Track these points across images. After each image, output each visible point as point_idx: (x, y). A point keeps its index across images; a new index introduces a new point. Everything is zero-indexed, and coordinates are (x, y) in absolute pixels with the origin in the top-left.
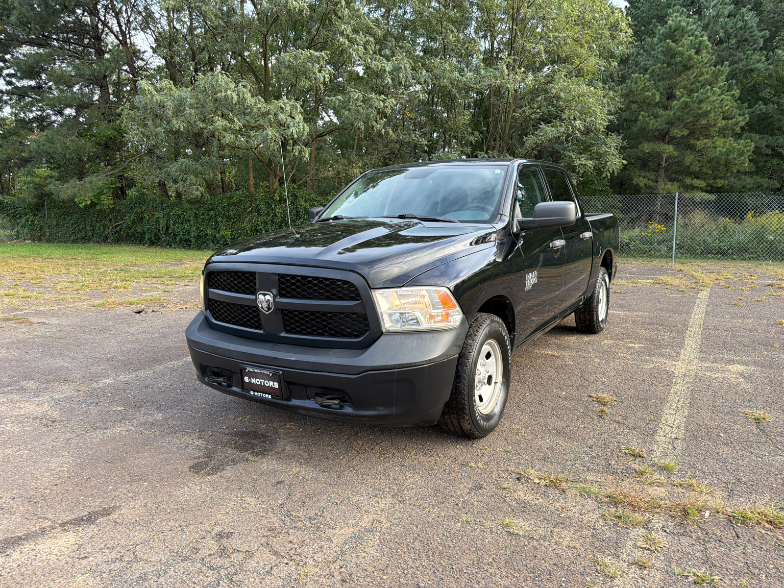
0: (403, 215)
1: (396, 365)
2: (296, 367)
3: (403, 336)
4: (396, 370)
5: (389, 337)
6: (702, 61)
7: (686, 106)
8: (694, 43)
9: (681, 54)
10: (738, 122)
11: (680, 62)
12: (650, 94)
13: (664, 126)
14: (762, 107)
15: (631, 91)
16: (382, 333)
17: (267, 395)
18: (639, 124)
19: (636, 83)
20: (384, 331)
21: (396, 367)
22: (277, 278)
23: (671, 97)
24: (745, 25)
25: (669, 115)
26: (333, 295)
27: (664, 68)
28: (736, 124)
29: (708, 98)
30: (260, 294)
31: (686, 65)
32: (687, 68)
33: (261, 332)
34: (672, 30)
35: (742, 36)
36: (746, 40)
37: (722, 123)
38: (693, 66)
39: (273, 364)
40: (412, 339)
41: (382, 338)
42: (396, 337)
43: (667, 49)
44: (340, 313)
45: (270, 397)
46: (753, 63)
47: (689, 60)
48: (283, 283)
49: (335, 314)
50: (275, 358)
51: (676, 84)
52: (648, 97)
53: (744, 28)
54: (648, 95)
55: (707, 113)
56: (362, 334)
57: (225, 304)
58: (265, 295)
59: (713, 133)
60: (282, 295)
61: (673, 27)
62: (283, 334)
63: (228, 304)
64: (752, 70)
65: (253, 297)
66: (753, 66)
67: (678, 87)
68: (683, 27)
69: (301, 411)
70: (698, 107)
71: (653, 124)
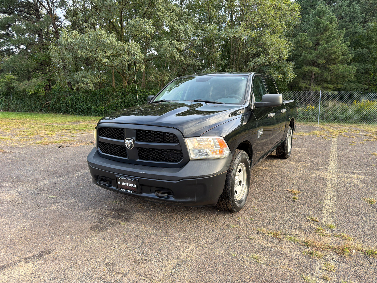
0: (197, 100)
1: (197, 176)
2: (146, 177)
3: (200, 162)
4: (197, 179)
5: (193, 162)
6: (333, 27)
7: (325, 49)
8: (329, 18)
9: (323, 24)
10: (349, 57)
11: (322, 27)
12: (308, 43)
13: (314, 58)
14: (361, 50)
15: (299, 41)
16: (190, 160)
17: (130, 191)
18: (302, 57)
19: (301, 37)
20: (190, 159)
21: (197, 177)
22: (135, 131)
23: (317, 44)
24: (355, 11)
25: (316, 53)
26: (165, 140)
27: (315, 30)
28: (348, 58)
29: (336, 45)
30: (126, 139)
31: (325, 29)
32: (325, 30)
33: (127, 159)
34: (319, 12)
35: (353, 16)
36: (354, 18)
37: (341, 57)
38: (328, 30)
39: (133, 175)
40: (204, 163)
41: (190, 162)
42: (197, 162)
43: (316, 21)
44: (168, 150)
45: (131, 192)
46: (357, 29)
47: (327, 27)
48: (139, 134)
49: (165, 150)
50: (134, 172)
52: (307, 44)
53: (354, 12)
55: (335, 52)
56: (179, 160)
57: (108, 144)
58: (129, 140)
59: (337, 62)
60: (138, 140)
62: (138, 160)
63: (109, 144)
64: (356, 33)
65: (123, 141)
66: (357, 31)
67: (321, 39)
68: (324, 11)
69: (147, 199)
70: (331, 50)
71: (309, 57)
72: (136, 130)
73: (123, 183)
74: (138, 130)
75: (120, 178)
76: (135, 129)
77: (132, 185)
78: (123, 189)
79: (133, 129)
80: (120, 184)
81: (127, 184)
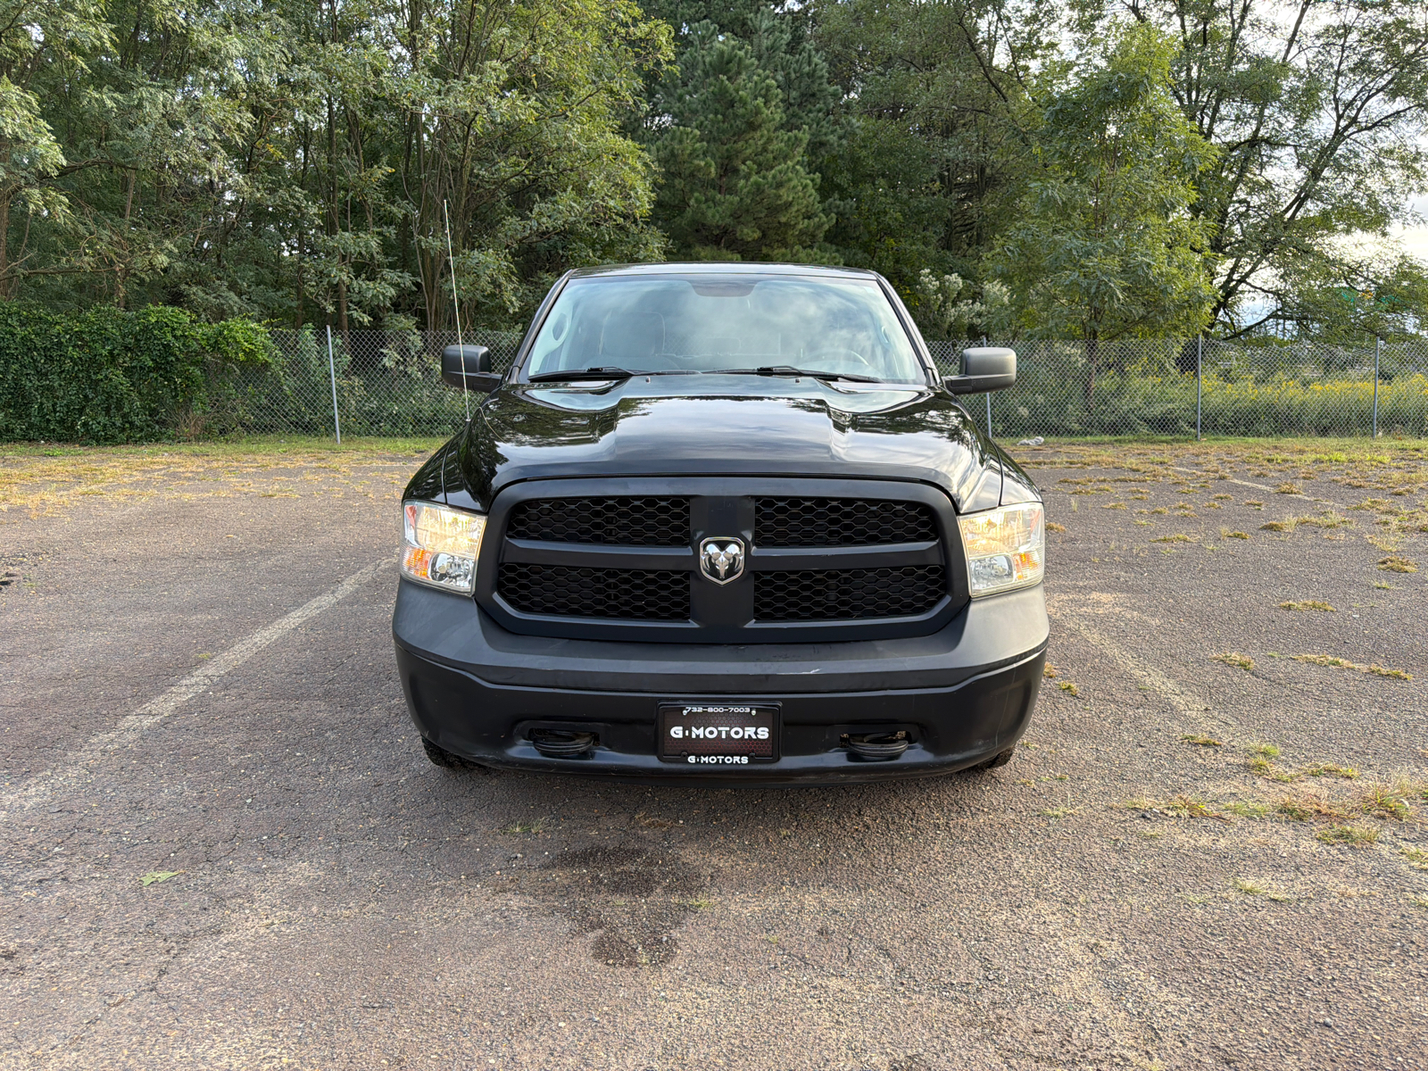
0: (769, 369)
2: (822, 689)
3: (998, 601)
5: (988, 604)
6: (774, 119)
7: (758, 189)
8: (759, 87)
9: (744, 103)
10: (823, 224)
11: (743, 116)
12: (703, 163)
13: (728, 220)
14: (838, 202)
15: (673, 154)
16: (970, 599)
17: (737, 759)
18: (689, 212)
19: (681, 142)
20: (971, 594)
22: (752, 505)
23: (728, 169)
24: (814, 71)
25: (732, 203)
26: (884, 532)
27: (719, 122)
28: (820, 226)
29: (790, 180)
30: (708, 543)
31: (752, 123)
32: (752, 127)
33: (693, 625)
34: (725, 59)
35: (808, 86)
36: (813, 95)
37: (803, 224)
38: (760, 126)
39: (761, 689)
41: (973, 608)
43: (720, 89)
44: (892, 568)
45: (745, 760)
46: (826, 134)
47: (757, 114)
48: (767, 517)
50: (767, 676)
51: (739, 152)
52: (699, 169)
53: (811, 75)
54: (698, 165)
55: (789, 205)
56: (932, 604)
58: (722, 544)
59: (791, 240)
60: (760, 541)
61: (726, 56)
62: (752, 624)
64: (822, 144)
65: (688, 552)
66: (824, 138)
67: (742, 156)
68: (740, 58)
69: (800, 780)
70: (775, 195)
71: (713, 216)
72: (757, 498)
73: (697, 732)
74: (765, 502)
75: (685, 712)
76: (752, 497)
77: (750, 731)
78: (698, 756)
79: (747, 496)
80: (681, 736)
81: (720, 733)
